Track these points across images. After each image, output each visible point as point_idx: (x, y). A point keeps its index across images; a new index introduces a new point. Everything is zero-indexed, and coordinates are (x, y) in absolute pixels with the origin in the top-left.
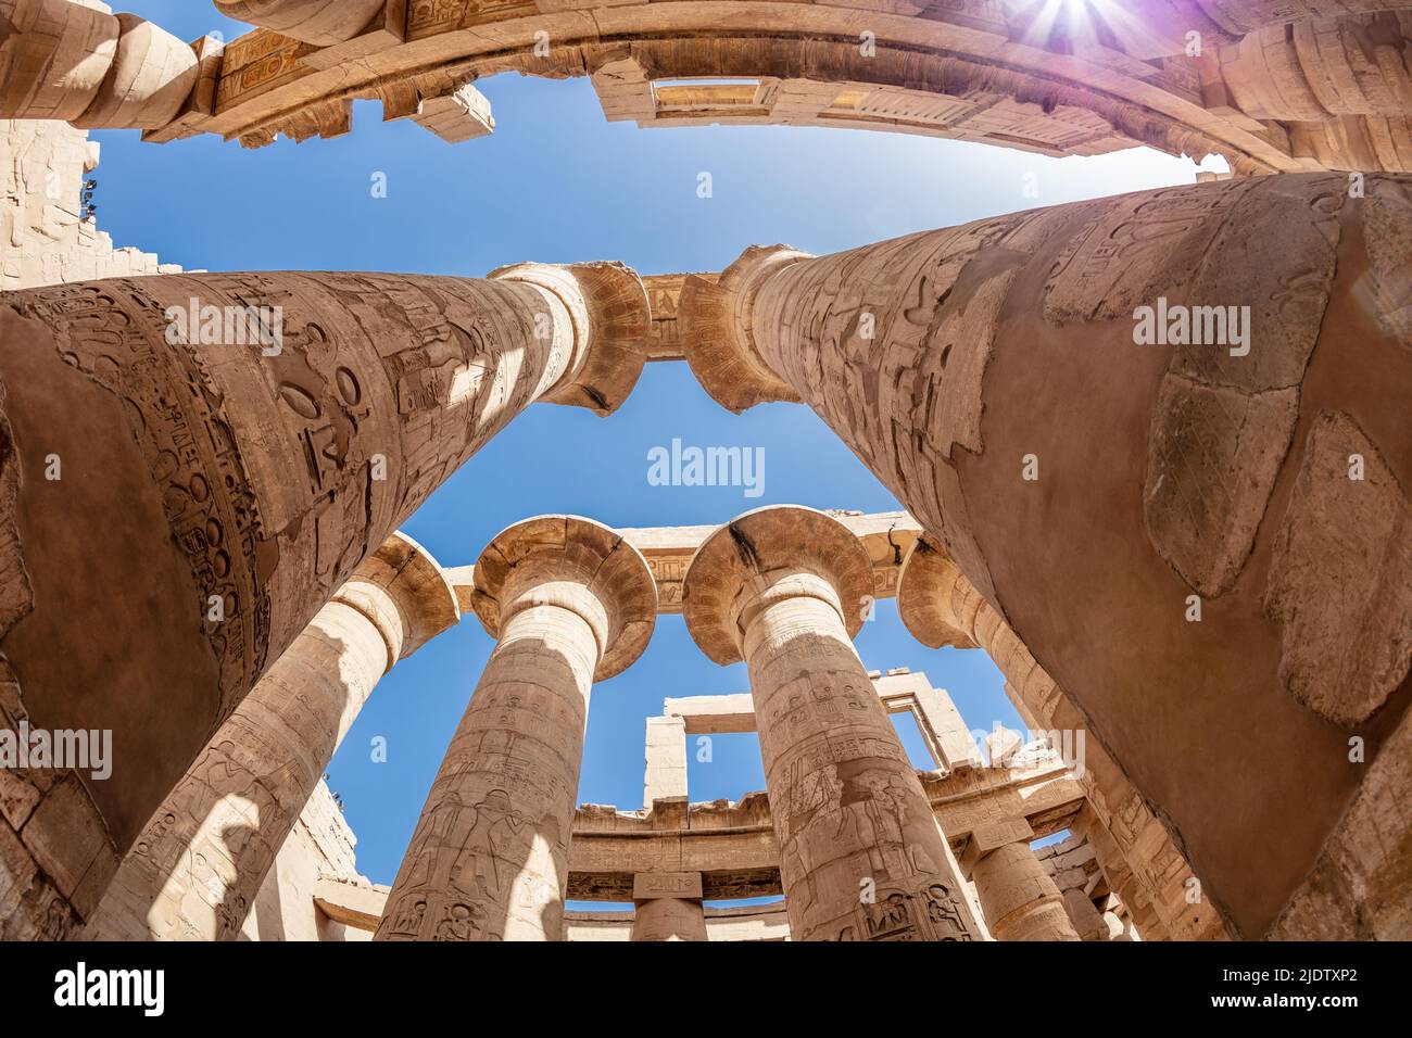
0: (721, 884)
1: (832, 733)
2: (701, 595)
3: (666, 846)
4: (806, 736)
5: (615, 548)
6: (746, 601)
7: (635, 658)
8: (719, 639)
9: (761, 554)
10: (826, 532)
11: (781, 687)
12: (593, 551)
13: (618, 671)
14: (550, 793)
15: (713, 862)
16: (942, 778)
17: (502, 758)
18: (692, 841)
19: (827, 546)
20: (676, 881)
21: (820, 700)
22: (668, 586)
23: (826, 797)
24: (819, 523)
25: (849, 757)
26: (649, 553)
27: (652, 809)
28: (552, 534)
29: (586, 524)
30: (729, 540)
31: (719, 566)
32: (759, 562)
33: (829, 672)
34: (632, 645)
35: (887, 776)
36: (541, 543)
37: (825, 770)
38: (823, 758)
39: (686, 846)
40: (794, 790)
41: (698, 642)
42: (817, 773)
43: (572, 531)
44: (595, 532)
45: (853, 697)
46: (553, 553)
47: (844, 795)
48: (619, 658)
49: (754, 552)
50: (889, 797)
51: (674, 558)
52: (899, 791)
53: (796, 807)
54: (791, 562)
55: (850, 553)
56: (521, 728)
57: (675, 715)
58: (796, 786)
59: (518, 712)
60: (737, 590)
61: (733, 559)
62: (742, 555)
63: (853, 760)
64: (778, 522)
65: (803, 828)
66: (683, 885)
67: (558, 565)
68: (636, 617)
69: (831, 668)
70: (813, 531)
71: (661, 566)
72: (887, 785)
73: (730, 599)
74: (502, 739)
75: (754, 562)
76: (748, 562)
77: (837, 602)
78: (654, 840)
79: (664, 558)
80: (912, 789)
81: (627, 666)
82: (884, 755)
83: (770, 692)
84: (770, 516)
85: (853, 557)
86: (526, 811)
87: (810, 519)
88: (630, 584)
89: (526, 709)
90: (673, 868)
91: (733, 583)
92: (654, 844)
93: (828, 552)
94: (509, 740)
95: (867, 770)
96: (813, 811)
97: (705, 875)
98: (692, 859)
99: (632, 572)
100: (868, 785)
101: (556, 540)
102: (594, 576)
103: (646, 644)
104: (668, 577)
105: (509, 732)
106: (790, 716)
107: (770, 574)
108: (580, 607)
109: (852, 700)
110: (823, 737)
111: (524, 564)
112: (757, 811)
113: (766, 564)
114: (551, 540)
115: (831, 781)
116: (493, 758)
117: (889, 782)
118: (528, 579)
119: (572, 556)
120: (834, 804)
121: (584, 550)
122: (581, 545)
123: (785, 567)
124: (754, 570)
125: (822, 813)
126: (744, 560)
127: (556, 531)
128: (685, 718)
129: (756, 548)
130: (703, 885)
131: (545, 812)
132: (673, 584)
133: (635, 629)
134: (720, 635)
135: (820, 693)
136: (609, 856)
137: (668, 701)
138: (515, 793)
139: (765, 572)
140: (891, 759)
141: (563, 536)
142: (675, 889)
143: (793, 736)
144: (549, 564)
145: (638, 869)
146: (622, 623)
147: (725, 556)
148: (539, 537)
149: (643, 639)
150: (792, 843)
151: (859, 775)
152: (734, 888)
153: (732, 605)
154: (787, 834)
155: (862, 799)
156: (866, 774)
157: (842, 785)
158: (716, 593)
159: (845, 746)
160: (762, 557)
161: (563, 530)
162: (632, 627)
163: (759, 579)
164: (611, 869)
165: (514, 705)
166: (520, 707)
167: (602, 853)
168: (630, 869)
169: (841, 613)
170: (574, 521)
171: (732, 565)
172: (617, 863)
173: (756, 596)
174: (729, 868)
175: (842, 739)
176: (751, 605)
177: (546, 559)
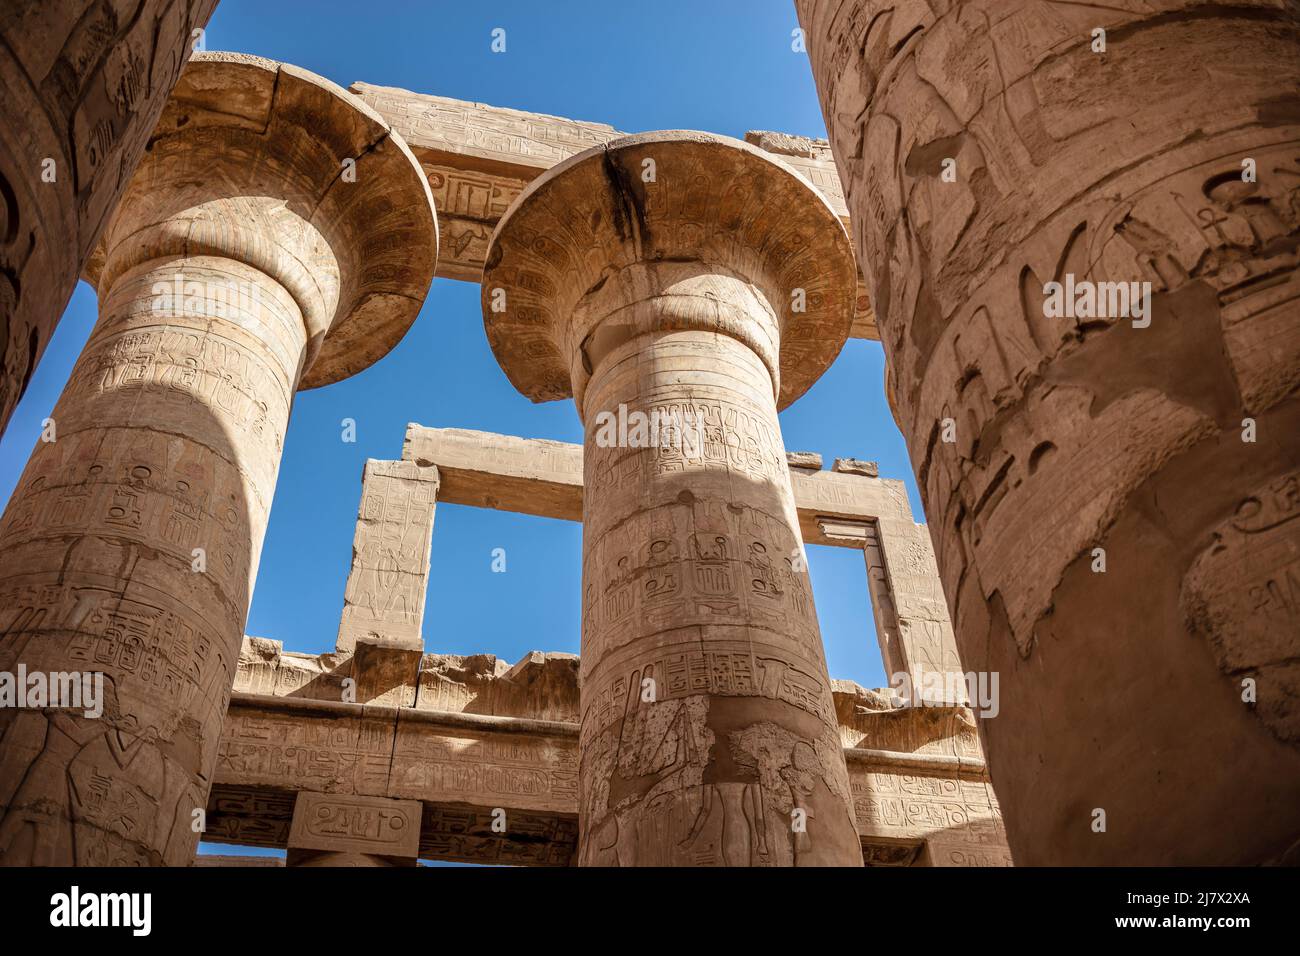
0: (455, 831)
1: (713, 633)
2: (522, 268)
3: (367, 736)
4: (668, 625)
5: (370, 149)
6: (607, 311)
7: (371, 360)
8: (539, 353)
9: (654, 223)
10: (786, 206)
11: (639, 511)
12: (325, 146)
13: (334, 378)
14: (194, 674)
15: (449, 784)
16: (891, 710)
17: (109, 602)
18: (417, 732)
19: (782, 232)
20: (374, 816)
21: (706, 560)
22: (459, 227)
23: (681, 757)
24: (778, 187)
25: (734, 689)
26: (433, 157)
27: (350, 655)
28: (241, 97)
29: (321, 91)
30: (598, 179)
31: (568, 225)
32: (647, 237)
33: (730, 506)
34: (371, 334)
35: (791, 743)
36: (215, 111)
37: (688, 701)
38: (689, 677)
39: (404, 743)
40: (628, 725)
41: (499, 352)
42: (674, 705)
43: (287, 99)
44: (335, 112)
45: (763, 567)
46: (238, 137)
47: (712, 762)
48: (340, 355)
49: (641, 215)
50: (786, 788)
51: (482, 176)
52: (805, 779)
53: (629, 758)
54: (707, 253)
55: (824, 254)
56: (152, 536)
57: (423, 463)
58: (634, 716)
59: (147, 499)
60: (594, 281)
61: (597, 218)
62: (616, 212)
63: (740, 696)
64: (700, 167)
65: (632, 805)
66: (385, 827)
67: (246, 164)
68: (390, 285)
69: (737, 499)
70: (762, 200)
71: (454, 188)
72: (787, 761)
73: (577, 294)
74: (111, 559)
75: (637, 234)
76: (626, 231)
77: (773, 353)
78: (347, 721)
79: (464, 174)
80: (829, 780)
81: (352, 370)
82: (793, 699)
83: (619, 514)
84: (689, 154)
85: (825, 264)
86: (146, 716)
87: (762, 176)
88: (388, 223)
89: (164, 492)
90: (372, 787)
91: (589, 263)
92: (343, 731)
93: (779, 245)
94: (126, 561)
95: (759, 722)
96: (654, 778)
97: (429, 809)
98: (410, 771)
99: (396, 201)
100: (755, 754)
101: (248, 110)
102: (320, 199)
103: (398, 337)
104: (463, 210)
105: (127, 543)
106: (646, 577)
107: (662, 268)
108: (285, 265)
109: (759, 574)
110: (696, 638)
111: (171, 146)
112: (547, 689)
113: (659, 244)
114: (237, 107)
115: (696, 727)
116: (89, 601)
117: (792, 757)
118: (180, 186)
119: (279, 149)
120: (693, 775)
121: (305, 142)
122: (303, 131)
123: (695, 261)
124: (632, 252)
125: (669, 785)
126: (618, 224)
127: (251, 91)
128: (443, 472)
129: (648, 207)
130: (424, 828)
131: (182, 713)
132: (469, 226)
133: (381, 305)
134: (543, 349)
135: (707, 544)
136: (254, 750)
137: (416, 430)
138: (129, 677)
139: (653, 261)
140: (803, 709)
141: (266, 105)
142: (371, 833)
143: (644, 617)
144: (227, 158)
145: (306, 781)
146: (363, 290)
147: (584, 208)
148: (213, 98)
149: (395, 328)
150: (609, 827)
151: (743, 729)
152: (478, 840)
153: (578, 306)
154: (604, 806)
155: (739, 779)
156: (755, 729)
157: (712, 741)
158: (551, 272)
159: (730, 664)
160: (654, 228)
161: (267, 94)
162: (377, 302)
163: (639, 272)
164: (255, 778)
165: (140, 481)
166: (152, 489)
167: (242, 742)
168: (290, 781)
169: (778, 379)
170: (294, 81)
171: (594, 228)
172: (266, 765)
173: (627, 306)
174: (474, 801)
175: (727, 650)
176: (613, 322)
177: (223, 149)
